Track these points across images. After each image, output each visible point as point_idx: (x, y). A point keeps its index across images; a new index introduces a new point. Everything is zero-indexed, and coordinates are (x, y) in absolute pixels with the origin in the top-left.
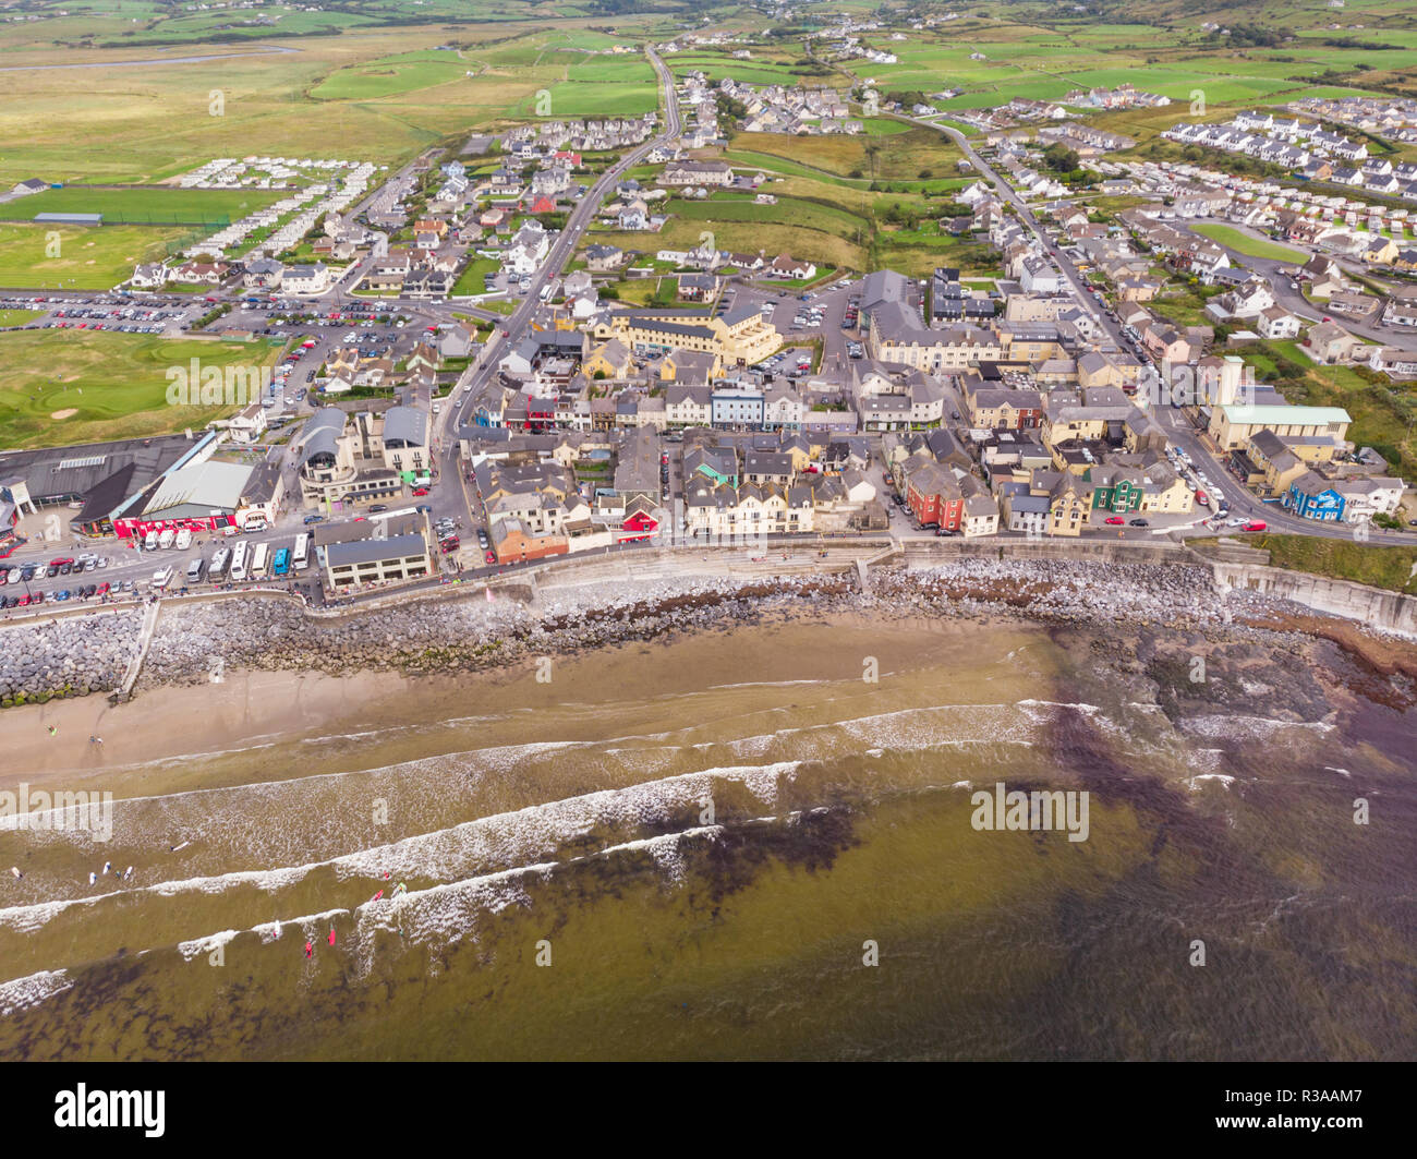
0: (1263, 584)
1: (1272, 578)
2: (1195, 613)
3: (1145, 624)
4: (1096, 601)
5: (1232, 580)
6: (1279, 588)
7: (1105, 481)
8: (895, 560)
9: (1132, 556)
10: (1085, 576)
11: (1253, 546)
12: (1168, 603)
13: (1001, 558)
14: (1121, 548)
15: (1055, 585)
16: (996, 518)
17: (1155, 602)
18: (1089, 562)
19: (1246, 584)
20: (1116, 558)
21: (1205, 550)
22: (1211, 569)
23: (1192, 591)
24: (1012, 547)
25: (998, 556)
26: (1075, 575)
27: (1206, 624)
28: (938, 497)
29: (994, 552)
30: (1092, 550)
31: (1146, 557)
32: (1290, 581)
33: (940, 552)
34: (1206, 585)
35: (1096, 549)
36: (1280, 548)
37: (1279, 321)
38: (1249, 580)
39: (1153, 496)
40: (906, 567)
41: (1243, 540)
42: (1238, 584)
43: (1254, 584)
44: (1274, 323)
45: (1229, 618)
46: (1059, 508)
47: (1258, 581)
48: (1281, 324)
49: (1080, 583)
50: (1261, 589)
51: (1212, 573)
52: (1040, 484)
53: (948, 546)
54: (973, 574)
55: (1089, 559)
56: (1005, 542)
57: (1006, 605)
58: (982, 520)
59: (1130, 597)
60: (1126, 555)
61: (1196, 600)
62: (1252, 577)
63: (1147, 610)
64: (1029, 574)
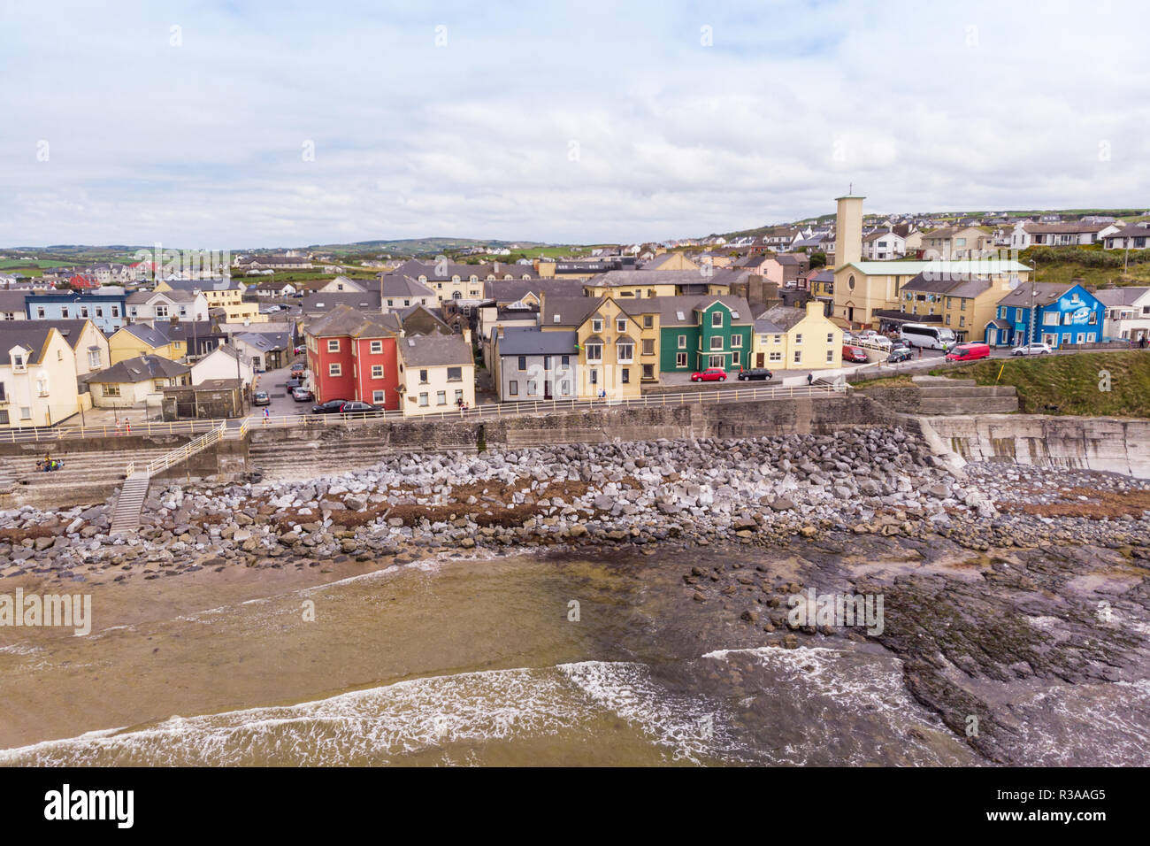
0: (1022, 447)
1: (1036, 432)
2: (912, 503)
3: (809, 530)
4: (685, 503)
5: (959, 444)
6: (1056, 451)
7: (681, 316)
8: (224, 461)
9: (752, 422)
10: (660, 463)
11: (979, 383)
12: (847, 492)
13: (482, 448)
14: (726, 407)
15: (594, 483)
16: (468, 372)
17: (817, 492)
18: (665, 442)
19: (989, 452)
20: (719, 427)
21: (891, 396)
22: (915, 428)
23: (889, 466)
24: (502, 425)
25: (474, 447)
26: (638, 464)
27: (944, 519)
28: (348, 340)
29: (465, 439)
30: (669, 417)
31: (779, 420)
32: (1073, 433)
33: (344, 446)
34: (915, 455)
35: (676, 413)
36: (1031, 379)
37: (882, 239)
38: (994, 442)
39: (771, 338)
40: (255, 478)
41: (956, 374)
42: (974, 452)
43: (1005, 448)
44: (876, 243)
45: (988, 508)
46: (595, 338)
47: (1010, 442)
48: (883, 244)
49: (649, 476)
50: (1023, 457)
51: (919, 435)
52: (557, 318)
53: (362, 432)
54: (412, 479)
55: (665, 433)
56: (490, 416)
57: (473, 527)
58: (438, 374)
59: (761, 489)
60: (737, 419)
61: (906, 480)
62: (999, 434)
63: (805, 509)
64: (537, 470)
